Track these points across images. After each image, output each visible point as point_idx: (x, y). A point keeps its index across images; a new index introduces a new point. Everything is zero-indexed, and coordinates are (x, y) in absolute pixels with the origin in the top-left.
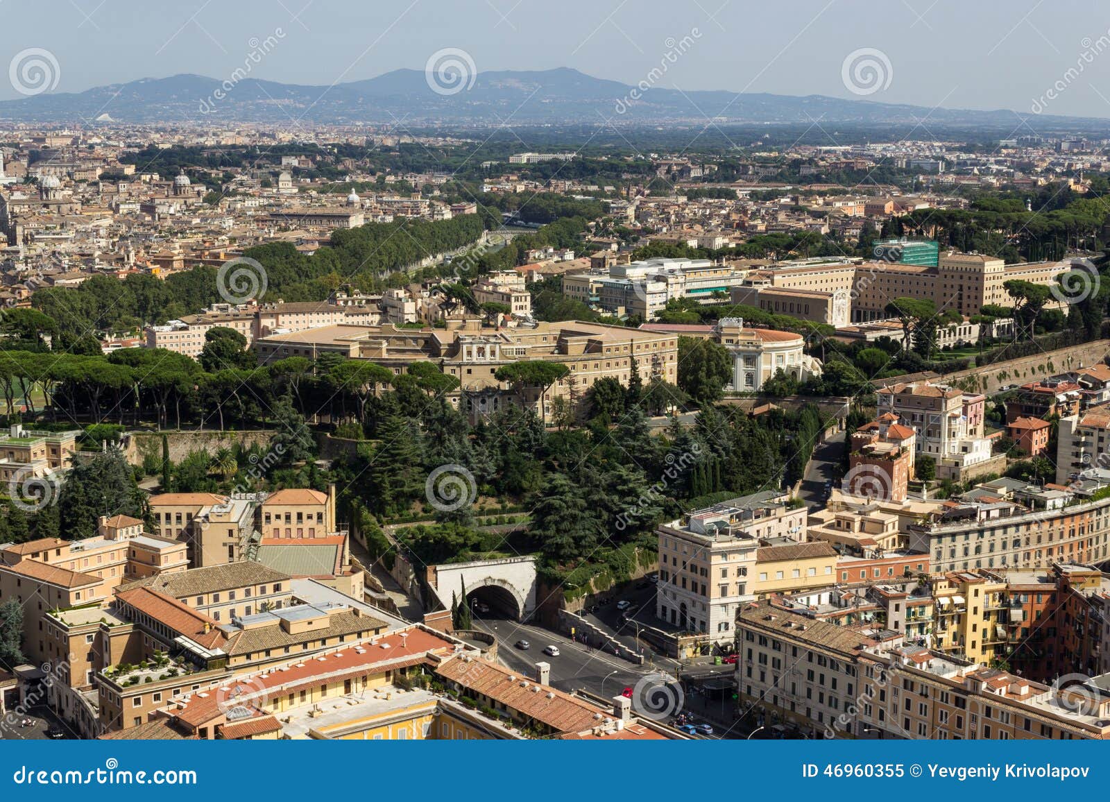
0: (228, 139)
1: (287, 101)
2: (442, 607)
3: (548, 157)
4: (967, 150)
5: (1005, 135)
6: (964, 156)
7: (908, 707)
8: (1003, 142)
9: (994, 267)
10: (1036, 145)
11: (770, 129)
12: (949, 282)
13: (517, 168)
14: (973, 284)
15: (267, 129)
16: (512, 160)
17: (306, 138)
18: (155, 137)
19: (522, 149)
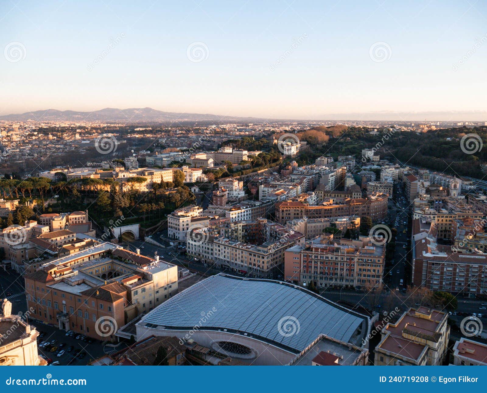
0: (63, 125)
1: (78, 116)
2: (115, 238)
3: (144, 129)
4: (242, 126)
5: (251, 123)
6: (241, 127)
7: (242, 257)
8: (250, 124)
9: (245, 152)
10: (257, 125)
11: (197, 122)
12: (235, 156)
13: (137, 131)
14: (241, 156)
15: (73, 123)
16: (135, 130)
17: (83, 125)
18: (43, 125)
19: (137, 127)
